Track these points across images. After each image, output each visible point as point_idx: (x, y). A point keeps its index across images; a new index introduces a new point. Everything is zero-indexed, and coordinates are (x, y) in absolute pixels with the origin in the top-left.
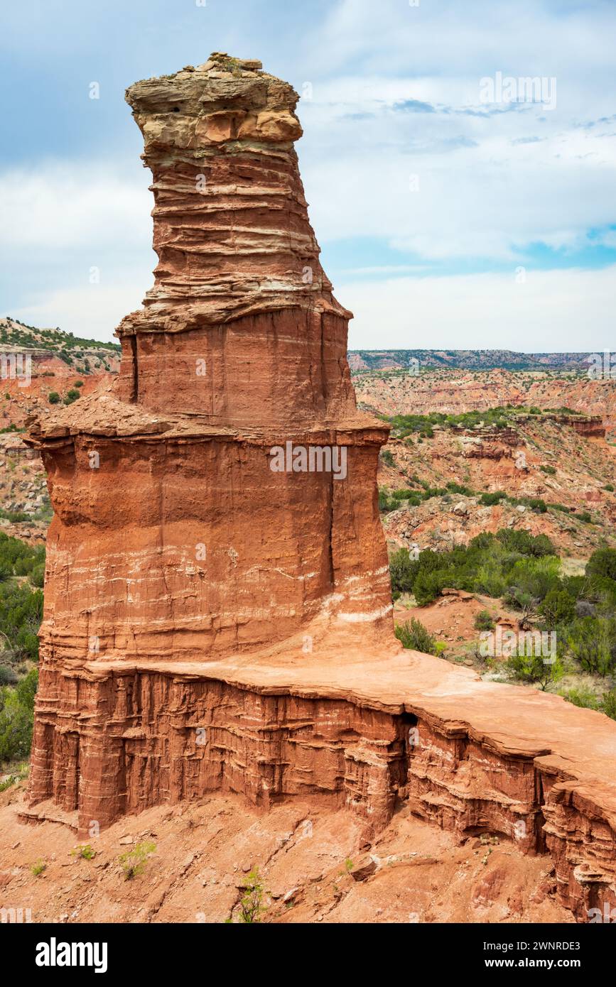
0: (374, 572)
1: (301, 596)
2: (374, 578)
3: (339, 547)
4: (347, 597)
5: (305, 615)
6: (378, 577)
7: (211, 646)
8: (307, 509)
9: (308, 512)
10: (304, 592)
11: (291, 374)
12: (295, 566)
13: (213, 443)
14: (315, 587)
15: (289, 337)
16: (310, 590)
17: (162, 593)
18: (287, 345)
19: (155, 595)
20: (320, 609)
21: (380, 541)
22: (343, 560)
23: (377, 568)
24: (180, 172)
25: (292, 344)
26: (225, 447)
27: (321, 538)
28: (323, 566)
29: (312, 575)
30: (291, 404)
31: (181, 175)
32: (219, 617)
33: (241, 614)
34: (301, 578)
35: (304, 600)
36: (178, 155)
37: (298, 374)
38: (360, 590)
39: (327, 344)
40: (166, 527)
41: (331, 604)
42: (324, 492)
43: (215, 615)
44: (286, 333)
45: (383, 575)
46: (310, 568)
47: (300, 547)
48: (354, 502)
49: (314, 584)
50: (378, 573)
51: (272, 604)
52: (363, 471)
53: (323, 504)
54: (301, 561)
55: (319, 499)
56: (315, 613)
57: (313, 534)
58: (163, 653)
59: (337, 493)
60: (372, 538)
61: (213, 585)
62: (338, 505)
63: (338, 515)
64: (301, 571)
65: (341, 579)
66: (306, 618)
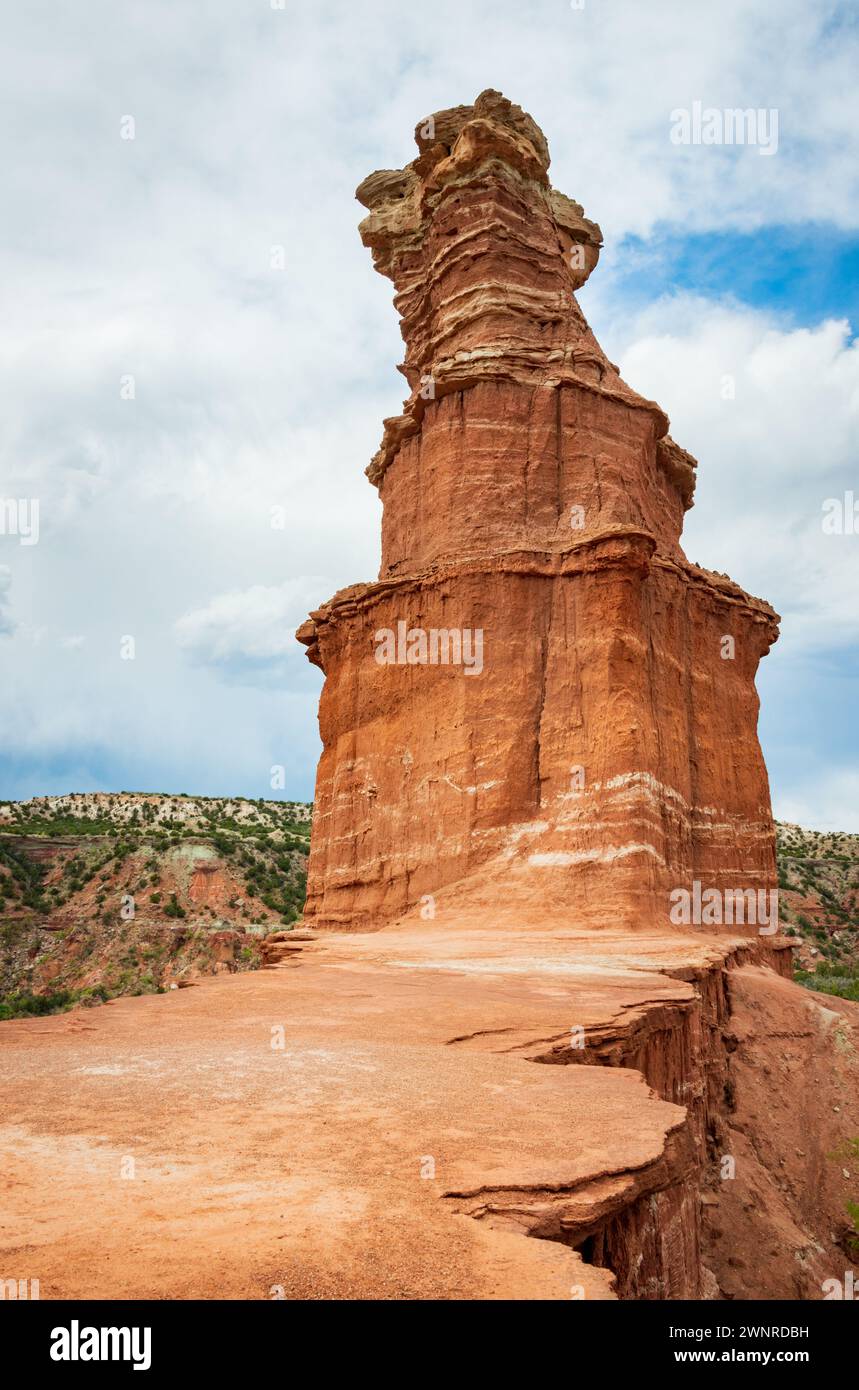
0: (604, 783)
1: (470, 820)
2: (604, 794)
3: (550, 741)
4: (553, 827)
5: (472, 854)
6: (612, 792)
7: (378, 908)
8: (491, 678)
9: (495, 681)
10: (473, 814)
11: (483, 472)
12: (463, 771)
13: (394, 597)
14: (494, 805)
15: (486, 420)
16: (485, 808)
17: (347, 829)
18: (482, 432)
19: (340, 831)
20: (503, 845)
21: (619, 729)
22: (556, 764)
23: (611, 777)
24: (406, 269)
25: (490, 430)
26: (408, 600)
27: (514, 724)
28: (512, 771)
29: (491, 784)
30: (475, 515)
31: (408, 272)
32: (389, 861)
33: (411, 856)
34: (472, 790)
35: (474, 826)
36: (398, 245)
37: (495, 471)
38: (574, 814)
39: (568, 432)
40: (359, 732)
41: (524, 838)
42: (529, 651)
43: (385, 858)
44: (480, 415)
45: (621, 790)
46: (488, 774)
47: (473, 738)
48: (581, 667)
49: (492, 802)
50: (611, 785)
51: (440, 837)
52: (599, 613)
53: (525, 669)
54: (474, 761)
55: (518, 661)
56: (491, 852)
57: (500, 717)
58: (341, 917)
59: (552, 652)
60: (605, 723)
61: (385, 809)
62: (554, 670)
63: (553, 688)
64: (474, 778)
65: (552, 797)
66: (475, 858)
